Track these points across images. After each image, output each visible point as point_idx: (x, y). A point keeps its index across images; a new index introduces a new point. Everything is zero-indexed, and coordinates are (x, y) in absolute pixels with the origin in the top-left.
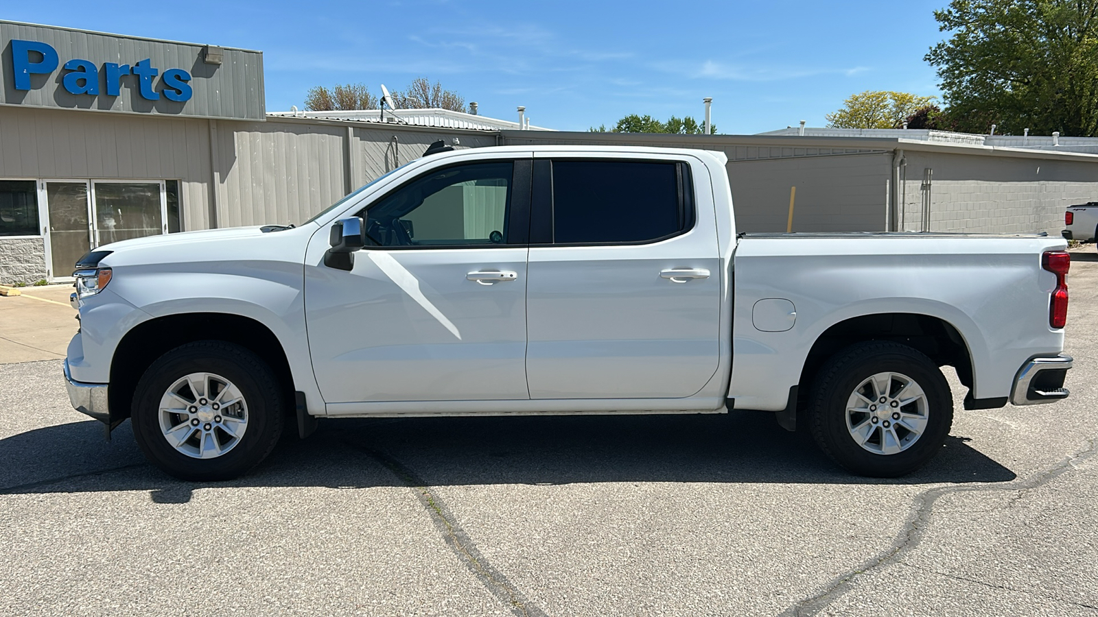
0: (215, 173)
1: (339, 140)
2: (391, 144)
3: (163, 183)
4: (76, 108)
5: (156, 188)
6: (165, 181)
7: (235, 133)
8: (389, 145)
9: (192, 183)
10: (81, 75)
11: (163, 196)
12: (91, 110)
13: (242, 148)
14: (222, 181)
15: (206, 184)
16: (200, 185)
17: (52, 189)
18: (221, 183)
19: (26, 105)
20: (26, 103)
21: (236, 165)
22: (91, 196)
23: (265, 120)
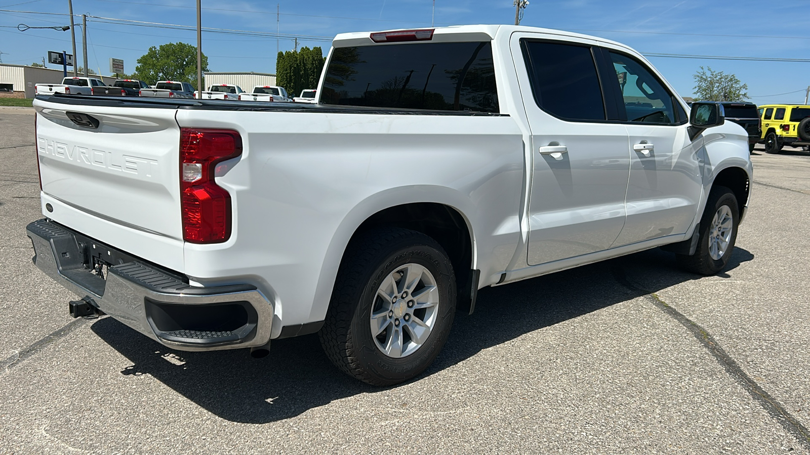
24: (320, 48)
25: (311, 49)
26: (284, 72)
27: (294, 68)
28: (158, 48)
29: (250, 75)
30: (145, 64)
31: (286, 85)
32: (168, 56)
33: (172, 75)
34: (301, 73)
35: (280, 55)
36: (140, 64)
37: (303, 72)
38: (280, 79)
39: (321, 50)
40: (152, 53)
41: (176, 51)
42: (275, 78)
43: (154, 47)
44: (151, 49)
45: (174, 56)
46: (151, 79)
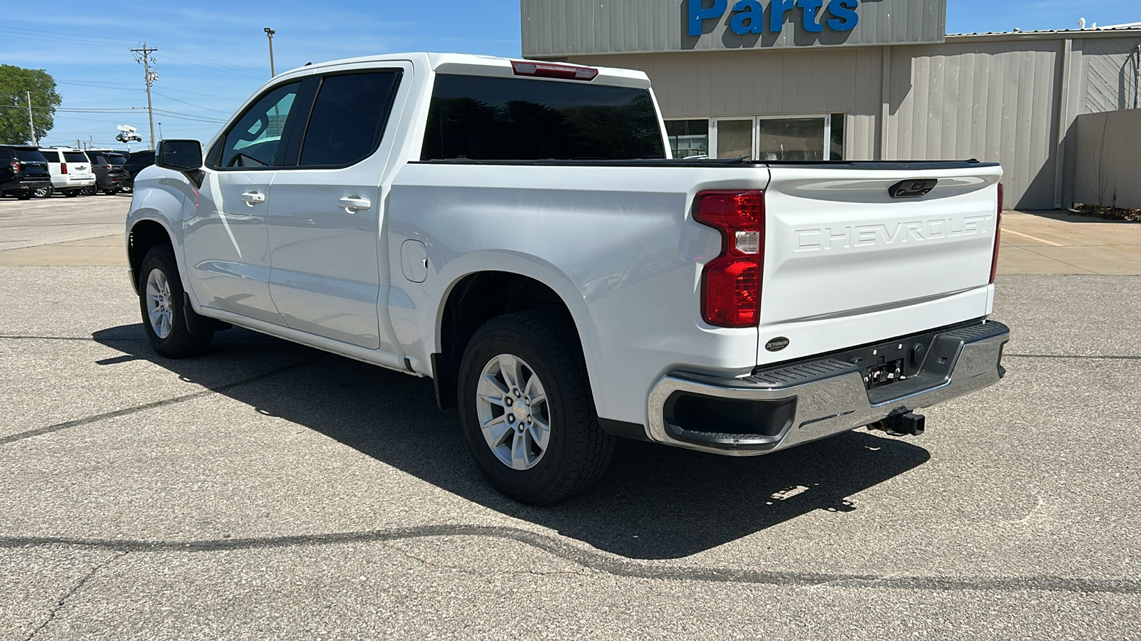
0: (884, 105)
1: (1050, 57)
2: (1132, 56)
3: (828, 118)
4: (741, 48)
5: (820, 123)
6: (830, 115)
7: (913, 59)
8: (1129, 57)
9: (858, 116)
10: (746, 15)
11: (827, 130)
12: (755, 48)
13: (920, 75)
14: (892, 112)
15: (873, 117)
16: (867, 117)
17: (722, 126)
18: (890, 114)
19: (698, 50)
20: (697, 49)
21: (911, 94)
22: (756, 131)
23: (944, 41)
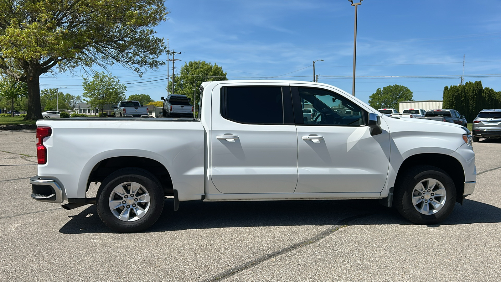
24: (480, 81)
25: (473, 83)
26: (448, 99)
27: (456, 96)
28: (382, 89)
29: (429, 102)
30: (374, 98)
31: (449, 107)
32: (388, 93)
33: (390, 104)
34: (462, 99)
35: (446, 88)
36: (371, 99)
37: (464, 98)
38: (445, 103)
39: (481, 83)
40: (379, 92)
41: (393, 90)
42: (442, 103)
43: (380, 88)
44: (378, 90)
45: (392, 93)
46: (377, 107)
